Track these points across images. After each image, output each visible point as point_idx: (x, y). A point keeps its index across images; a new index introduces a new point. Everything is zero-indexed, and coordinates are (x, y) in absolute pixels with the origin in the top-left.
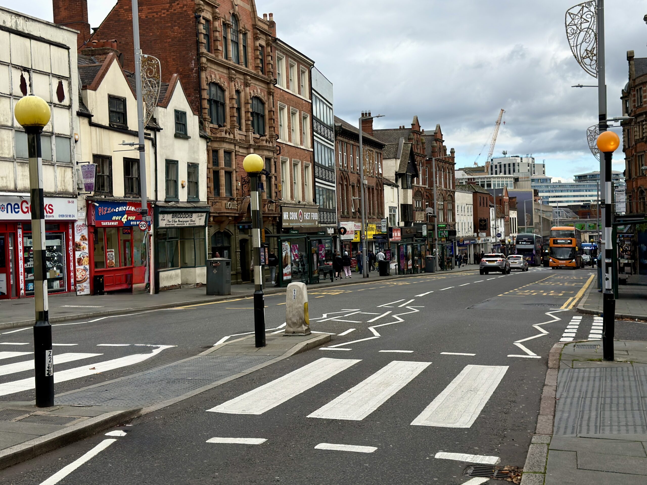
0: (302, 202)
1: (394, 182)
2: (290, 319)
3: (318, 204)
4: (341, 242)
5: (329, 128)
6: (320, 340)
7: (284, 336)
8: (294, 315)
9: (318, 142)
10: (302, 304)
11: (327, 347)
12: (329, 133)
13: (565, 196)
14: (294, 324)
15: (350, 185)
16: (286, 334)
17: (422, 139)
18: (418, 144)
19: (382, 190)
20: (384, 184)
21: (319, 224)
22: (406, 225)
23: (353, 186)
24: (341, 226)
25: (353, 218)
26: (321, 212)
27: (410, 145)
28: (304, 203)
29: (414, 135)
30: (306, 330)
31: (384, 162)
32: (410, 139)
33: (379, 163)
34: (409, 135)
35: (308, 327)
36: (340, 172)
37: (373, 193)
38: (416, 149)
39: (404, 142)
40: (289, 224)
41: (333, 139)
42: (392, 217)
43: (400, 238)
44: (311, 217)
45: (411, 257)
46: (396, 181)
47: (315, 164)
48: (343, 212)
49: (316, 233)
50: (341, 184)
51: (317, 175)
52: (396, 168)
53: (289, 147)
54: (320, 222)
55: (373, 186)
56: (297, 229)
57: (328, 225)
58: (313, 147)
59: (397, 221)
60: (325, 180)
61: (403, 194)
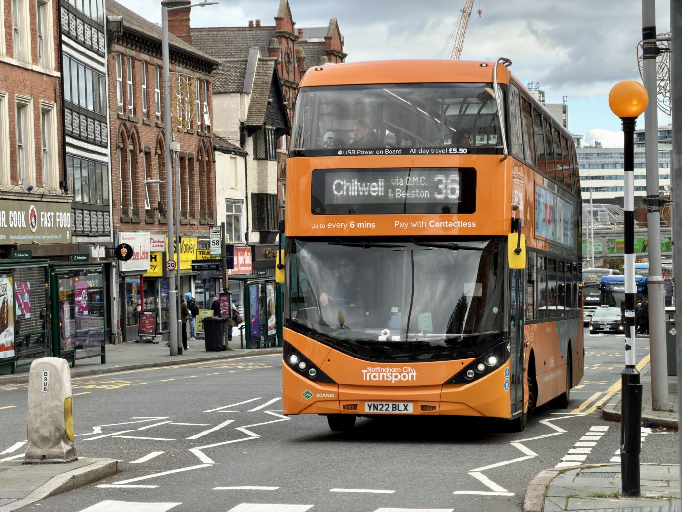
0: (36, 190)
1: (238, 144)
2: (37, 431)
3: (70, 193)
4: (120, 275)
5: (96, 25)
6: (97, 470)
7: (23, 464)
8: (44, 423)
9: (71, 57)
10: (60, 400)
11: (111, 483)
12: (95, 37)
13: (610, 178)
14: (45, 440)
15: (141, 151)
16: (27, 461)
17: (298, 52)
18: (289, 62)
19: (211, 163)
20: (215, 149)
21: (74, 238)
22: (263, 239)
23: (148, 154)
24: (122, 242)
25: (146, 223)
26: (77, 212)
27: (273, 63)
28: (41, 191)
29: (280, 43)
30: (69, 452)
31: (216, 101)
32: (271, 51)
33: (205, 103)
34: (270, 42)
35: (71, 446)
36: (118, 122)
37: (191, 170)
38: (285, 72)
39: (259, 56)
40: (8, 237)
41: (104, 50)
42: (233, 222)
43: (250, 268)
44: (55, 221)
45: (274, 310)
46: (243, 142)
47: (63, 105)
48: (126, 212)
49: (65, 257)
50: (121, 149)
51: (68, 128)
52: (242, 113)
53: (8, 67)
54: (75, 234)
55: (190, 154)
56: (27, 249)
57: (93, 240)
58: (60, 68)
59: (243, 231)
60: (87, 140)
61: (256, 172)
